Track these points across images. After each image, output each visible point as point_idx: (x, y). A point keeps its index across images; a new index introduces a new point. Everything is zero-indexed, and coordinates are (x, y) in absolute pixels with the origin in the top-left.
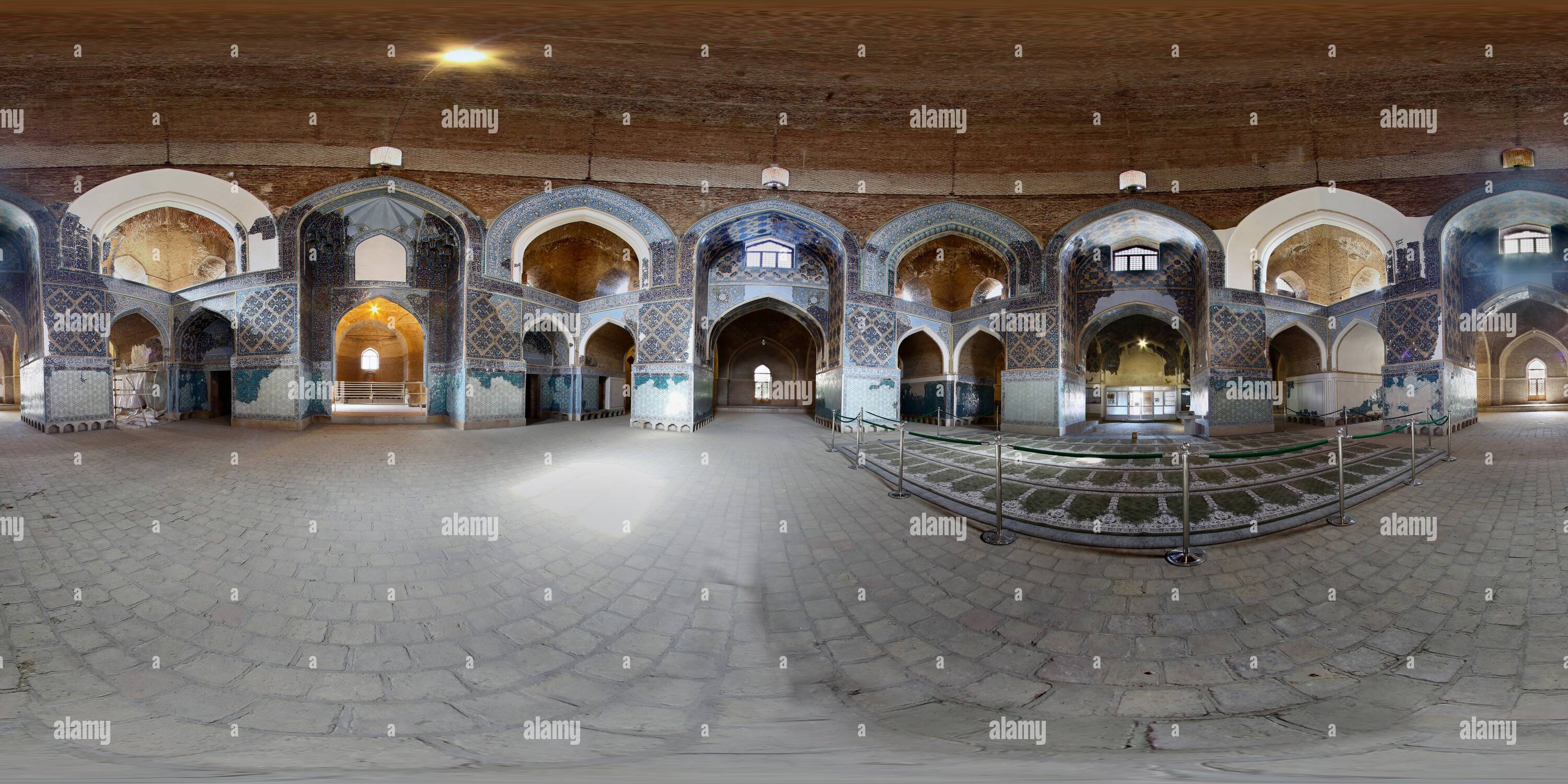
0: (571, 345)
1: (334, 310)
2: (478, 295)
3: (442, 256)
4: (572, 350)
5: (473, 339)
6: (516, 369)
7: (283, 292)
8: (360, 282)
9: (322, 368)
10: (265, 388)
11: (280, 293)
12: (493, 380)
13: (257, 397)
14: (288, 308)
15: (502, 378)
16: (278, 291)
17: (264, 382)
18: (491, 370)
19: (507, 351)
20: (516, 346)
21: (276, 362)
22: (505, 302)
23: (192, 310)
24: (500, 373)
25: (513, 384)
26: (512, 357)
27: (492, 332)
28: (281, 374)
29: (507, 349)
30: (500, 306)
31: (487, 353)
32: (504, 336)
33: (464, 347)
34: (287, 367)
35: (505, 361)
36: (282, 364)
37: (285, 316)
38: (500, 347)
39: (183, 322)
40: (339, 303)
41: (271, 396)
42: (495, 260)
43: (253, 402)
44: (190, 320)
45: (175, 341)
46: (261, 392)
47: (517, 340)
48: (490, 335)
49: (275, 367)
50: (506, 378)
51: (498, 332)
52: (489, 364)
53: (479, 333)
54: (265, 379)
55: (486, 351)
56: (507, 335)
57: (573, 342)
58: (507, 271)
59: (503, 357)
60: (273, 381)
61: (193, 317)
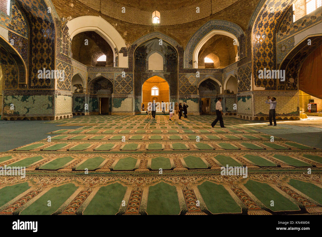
0: (221, 86)
1: (142, 80)
2: (182, 76)
3: (174, 60)
4: (221, 88)
5: (181, 89)
6: (195, 97)
7: (129, 76)
8: (150, 71)
9: (138, 98)
10: (123, 103)
11: (128, 76)
12: (187, 101)
13: (121, 106)
14: (130, 81)
15: (190, 100)
16: (127, 75)
17: (123, 102)
18: (186, 98)
19: (192, 92)
20: (195, 90)
21: (127, 96)
22: (191, 76)
23: (97, 76)
24: (190, 99)
25: (194, 102)
26: (194, 94)
27: (187, 86)
28: (128, 99)
29: (192, 91)
30: (189, 78)
31: (185, 93)
32: (191, 87)
33: (178, 92)
34: (130, 98)
35: (191, 95)
36: (128, 97)
37: (129, 83)
38: (189, 91)
39: (92, 79)
40: (143, 77)
41: (125, 106)
42: (187, 62)
43: (119, 108)
44: (95, 79)
45: (88, 86)
46: (122, 105)
47: (195, 88)
48: (186, 87)
49: (126, 98)
50: (191, 100)
51: (189, 86)
52: (186, 96)
53: (182, 87)
54: (123, 101)
55: (185, 92)
56: (192, 87)
57: (221, 85)
58: (191, 65)
59: (191, 94)
60: (126, 102)
61: (97, 78)
